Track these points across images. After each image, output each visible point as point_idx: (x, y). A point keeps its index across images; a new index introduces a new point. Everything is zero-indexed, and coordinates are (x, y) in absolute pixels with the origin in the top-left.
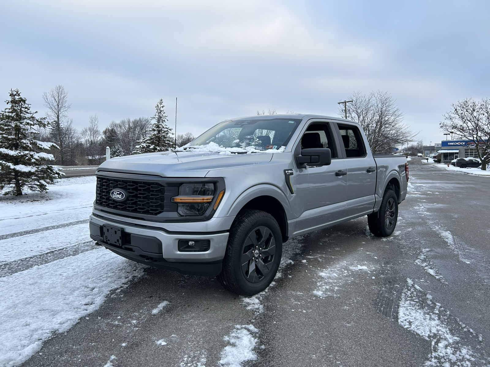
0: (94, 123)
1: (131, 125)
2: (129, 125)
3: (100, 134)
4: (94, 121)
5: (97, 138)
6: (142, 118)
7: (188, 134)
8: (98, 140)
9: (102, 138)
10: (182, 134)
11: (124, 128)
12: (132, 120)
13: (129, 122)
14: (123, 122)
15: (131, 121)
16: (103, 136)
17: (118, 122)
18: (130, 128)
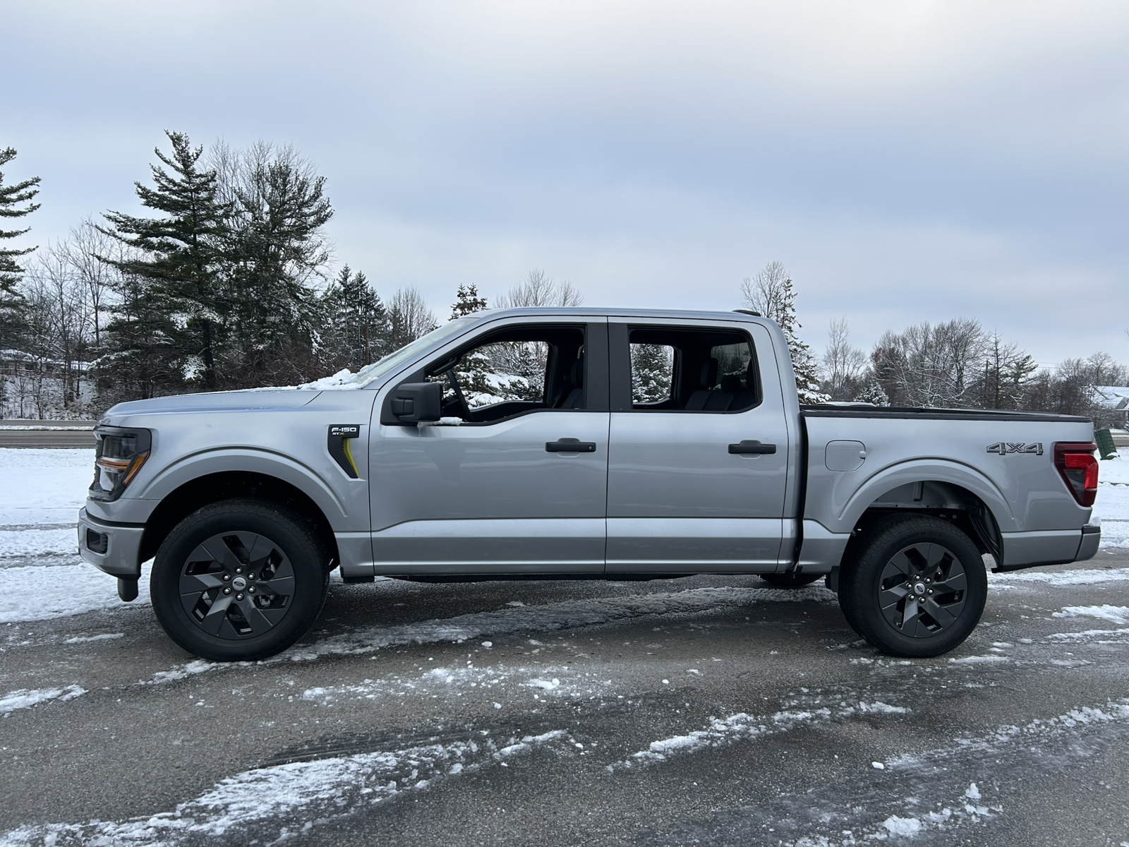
0: (838, 337)
1: (931, 338)
2: (926, 338)
3: (864, 361)
4: (839, 332)
5: (856, 369)
6: (957, 321)
7: (1097, 356)
8: (859, 373)
9: (868, 369)
10: (1078, 358)
11: (913, 346)
12: (933, 326)
13: (926, 330)
14: (912, 333)
15: (932, 330)
16: (872, 366)
17: (899, 332)
18: (928, 345)
